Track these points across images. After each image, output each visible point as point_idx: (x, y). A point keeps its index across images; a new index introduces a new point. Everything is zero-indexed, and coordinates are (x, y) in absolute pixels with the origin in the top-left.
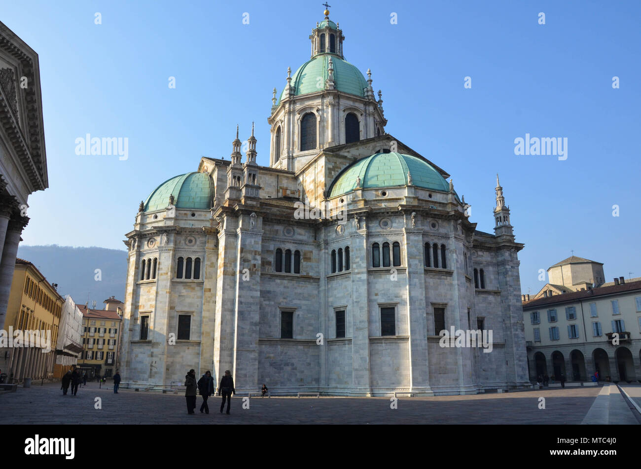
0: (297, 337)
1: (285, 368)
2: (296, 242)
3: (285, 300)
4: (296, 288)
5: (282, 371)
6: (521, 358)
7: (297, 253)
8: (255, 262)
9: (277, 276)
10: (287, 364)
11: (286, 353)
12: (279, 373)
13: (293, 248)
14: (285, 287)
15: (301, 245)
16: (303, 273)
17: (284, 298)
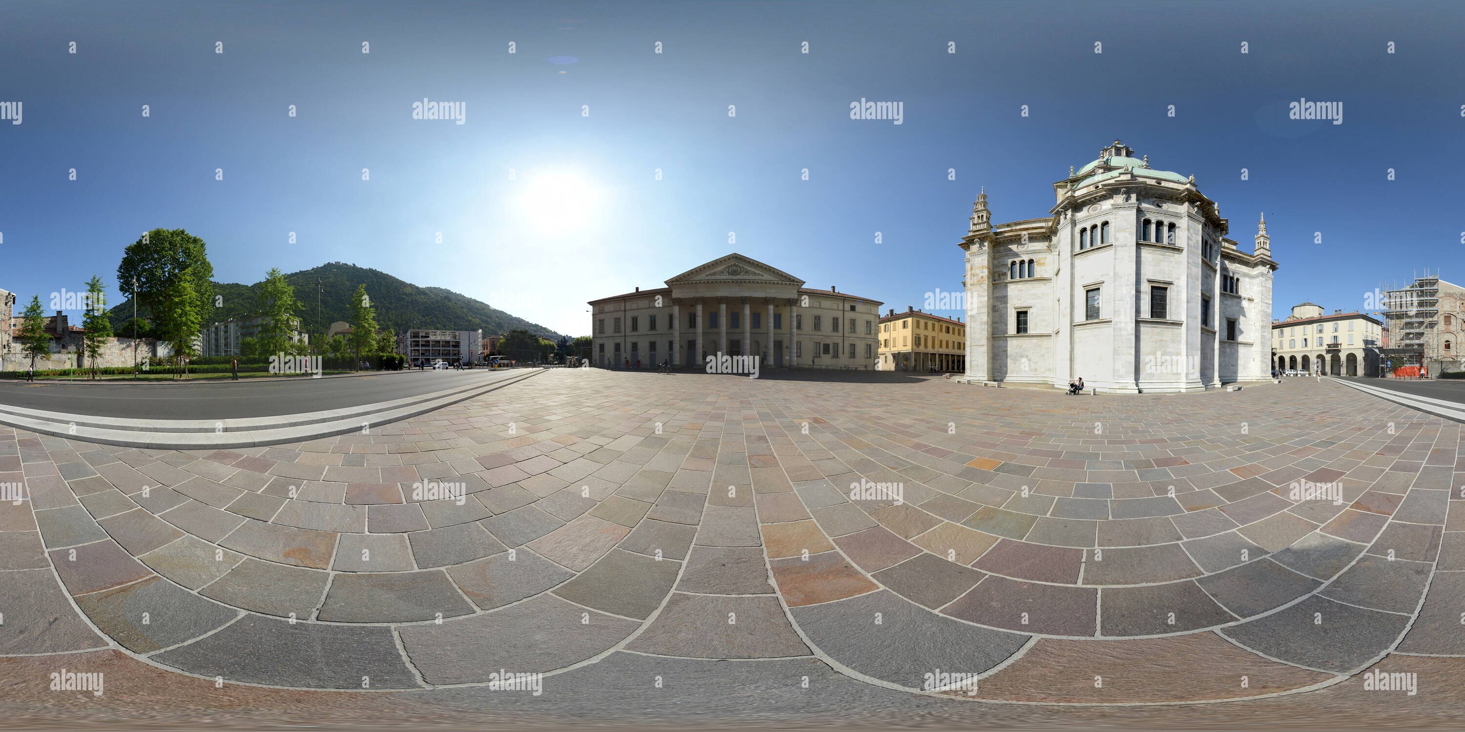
0: (1031, 331)
1: (1020, 359)
2: (1027, 253)
3: (1020, 301)
4: (1030, 290)
5: (1017, 362)
6: (1266, 357)
7: (1031, 262)
8: (983, 274)
9: (1021, 281)
10: (1022, 356)
11: (1021, 347)
12: (1015, 364)
13: (1026, 258)
14: (1019, 291)
15: (1034, 254)
16: (1037, 275)
17: (1019, 300)
